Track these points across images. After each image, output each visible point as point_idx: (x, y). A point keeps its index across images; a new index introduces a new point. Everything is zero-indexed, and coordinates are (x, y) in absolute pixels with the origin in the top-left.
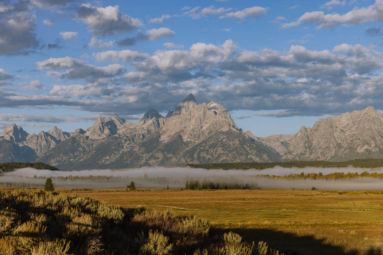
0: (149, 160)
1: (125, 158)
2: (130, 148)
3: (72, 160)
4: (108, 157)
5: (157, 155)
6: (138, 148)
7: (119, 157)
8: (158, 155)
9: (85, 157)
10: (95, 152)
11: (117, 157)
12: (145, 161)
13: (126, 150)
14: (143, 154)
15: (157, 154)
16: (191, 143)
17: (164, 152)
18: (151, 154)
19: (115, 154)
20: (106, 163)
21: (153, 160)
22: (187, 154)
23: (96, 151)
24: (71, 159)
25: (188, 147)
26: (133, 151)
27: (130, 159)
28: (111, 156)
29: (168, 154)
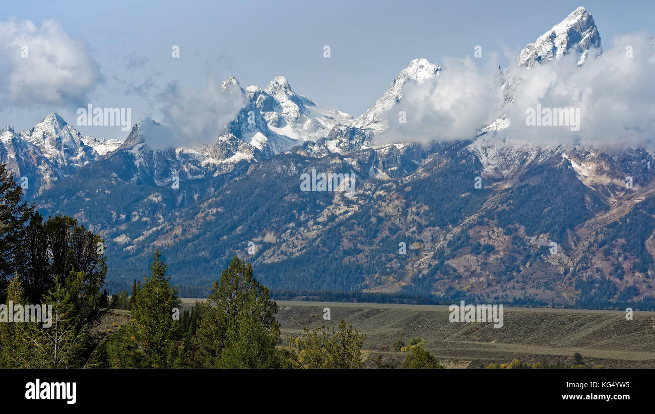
0: (453, 256)
1: (346, 244)
2: (361, 202)
3: (121, 239)
4: (272, 236)
5: (483, 237)
6: (396, 202)
7: (318, 236)
8: (490, 238)
9: (178, 231)
10: (218, 212)
11: (312, 234)
12: (434, 257)
13: (343, 209)
14: (421, 229)
15: (484, 233)
16: (616, 195)
17: (510, 226)
18: (457, 230)
19: (300, 224)
20: (268, 261)
21: (468, 256)
22: (615, 237)
23: (221, 210)
24: (117, 235)
25: (608, 208)
26: (379, 217)
27: (367, 248)
28: (284, 232)
29: (530, 233)
